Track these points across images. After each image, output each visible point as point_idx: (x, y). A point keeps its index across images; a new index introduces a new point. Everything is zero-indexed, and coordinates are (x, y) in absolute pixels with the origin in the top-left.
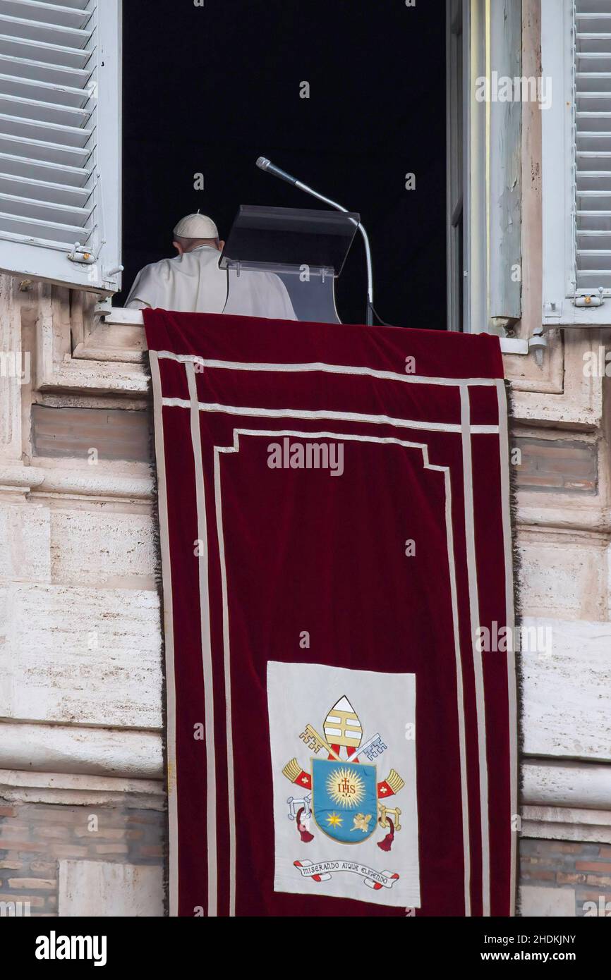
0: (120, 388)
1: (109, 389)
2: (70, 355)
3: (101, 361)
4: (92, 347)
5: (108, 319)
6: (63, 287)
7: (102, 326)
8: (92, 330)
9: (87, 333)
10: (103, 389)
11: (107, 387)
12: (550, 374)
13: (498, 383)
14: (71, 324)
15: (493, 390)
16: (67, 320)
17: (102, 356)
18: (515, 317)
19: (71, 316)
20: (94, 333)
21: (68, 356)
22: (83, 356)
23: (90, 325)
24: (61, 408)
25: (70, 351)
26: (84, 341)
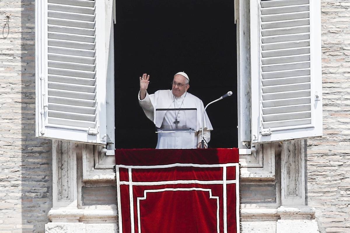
0: (109, 178)
1: (106, 179)
2: (94, 168)
3: (104, 169)
4: (102, 164)
5: (107, 154)
6: (91, 145)
7: (105, 157)
8: (102, 158)
9: (100, 160)
10: (104, 179)
11: (105, 178)
14: (94, 156)
16: (92, 156)
17: (105, 168)
19: (94, 154)
20: (103, 160)
21: (93, 169)
22: (98, 168)
23: (101, 157)
24: (92, 187)
25: (94, 167)
26: (99, 163)
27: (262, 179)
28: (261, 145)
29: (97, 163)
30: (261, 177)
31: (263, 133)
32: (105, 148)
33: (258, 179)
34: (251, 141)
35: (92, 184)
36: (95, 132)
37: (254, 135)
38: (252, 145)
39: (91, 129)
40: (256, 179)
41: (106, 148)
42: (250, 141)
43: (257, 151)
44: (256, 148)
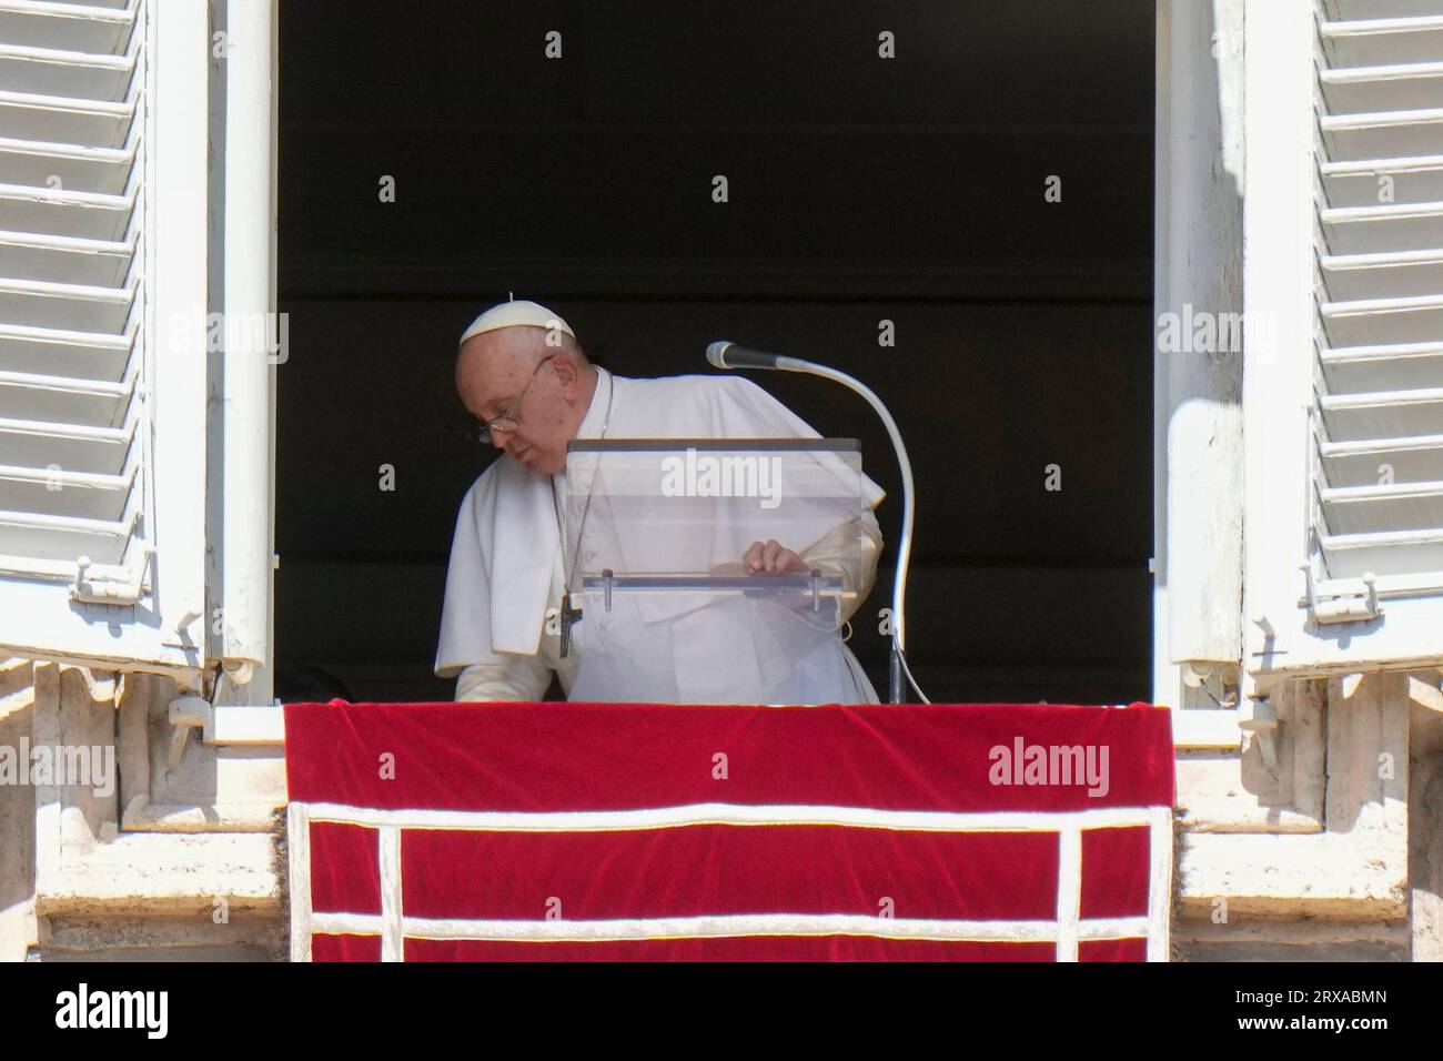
2: (115, 825)
3: (191, 833)
5: (213, 735)
7: (196, 750)
8: (173, 761)
9: (160, 772)
10: (185, 897)
11: (192, 891)
12: (1291, 790)
13: (1155, 818)
15: (1140, 836)
18: (1227, 658)
20: (180, 770)
22: (146, 825)
23: (166, 750)
24: (101, 951)
25: (116, 817)
26: (150, 792)
27: (1311, 910)
28: (1313, 687)
29: (137, 793)
30: (1307, 895)
31: (1324, 610)
32: (196, 693)
33: (1284, 910)
34: (1241, 660)
35: (98, 926)
36: (129, 591)
37: (1263, 624)
38: (1248, 686)
39: (96, 570)
40: (1272, 907)
41: (209, 696)
42: (1235, 659)
43: (1281, 723)
44: (1273, 709)
